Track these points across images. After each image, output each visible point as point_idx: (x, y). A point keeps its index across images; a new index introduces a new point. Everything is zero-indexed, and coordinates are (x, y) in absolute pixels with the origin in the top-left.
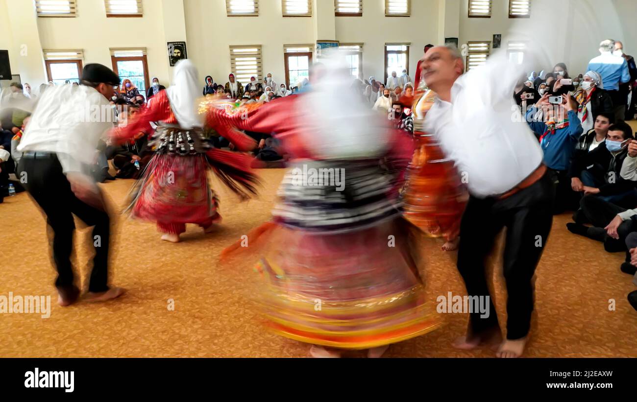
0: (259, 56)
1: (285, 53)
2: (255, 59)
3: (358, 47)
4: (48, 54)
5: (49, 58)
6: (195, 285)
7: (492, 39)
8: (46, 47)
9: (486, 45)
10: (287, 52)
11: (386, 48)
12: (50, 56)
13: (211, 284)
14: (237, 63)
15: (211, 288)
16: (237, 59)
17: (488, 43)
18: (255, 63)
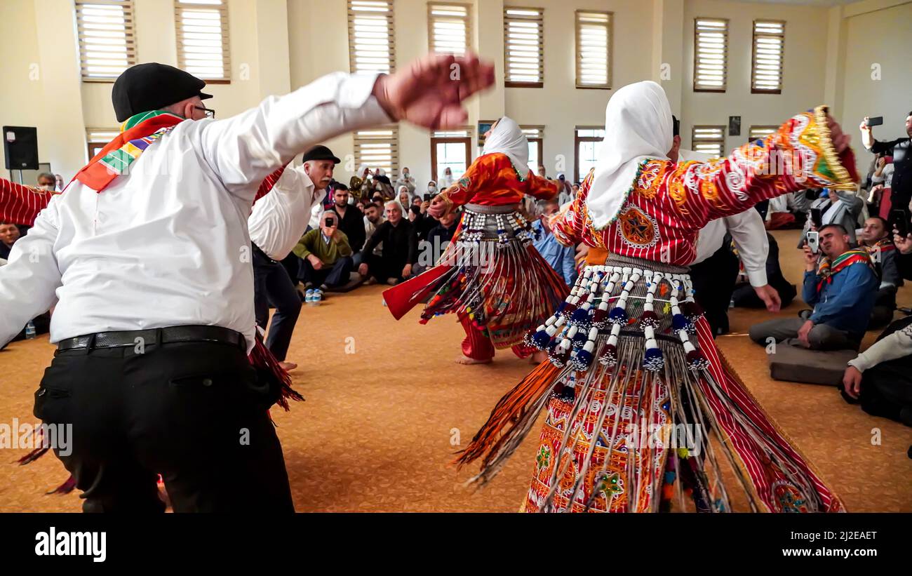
0: (394, 142)
1: (432, 139)
2: (388, 145)
3: (536, 131)
4: (93, 134)
5: (93, 141)
6: (337, 494)
7: (727, 123)
8: (91, 124)
9: (719, 131)
10: (436, 136)
11: (576, 132)
12: (96, 137)
13: (363, 492)
14: (363, 152)
15: (365, 500)
16: (363, 146)
17: (723, 128)
18: (389, 151)
